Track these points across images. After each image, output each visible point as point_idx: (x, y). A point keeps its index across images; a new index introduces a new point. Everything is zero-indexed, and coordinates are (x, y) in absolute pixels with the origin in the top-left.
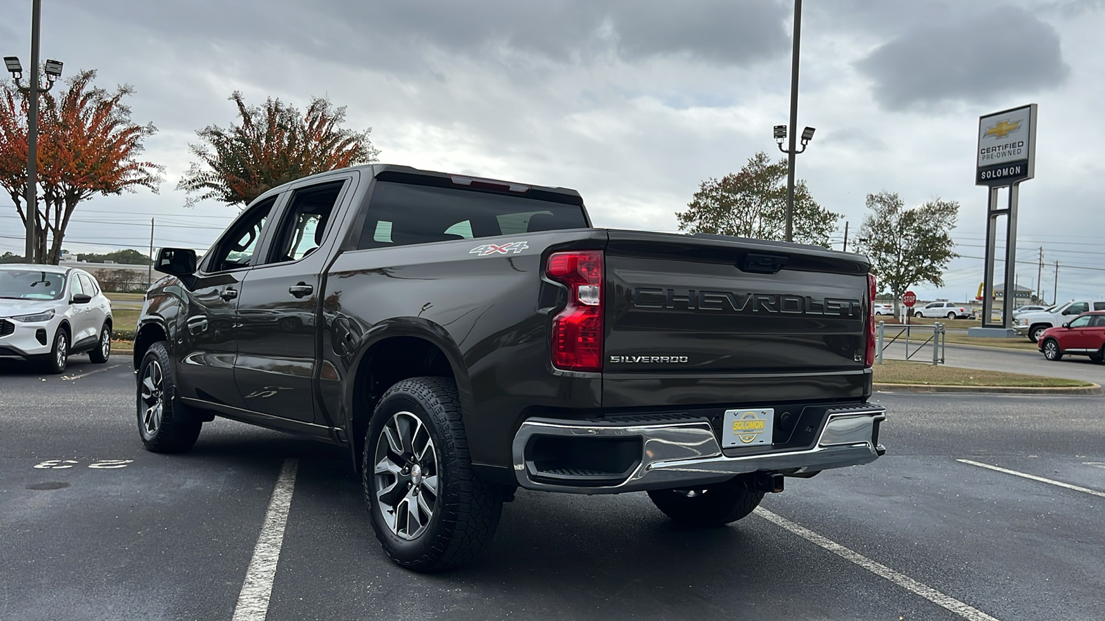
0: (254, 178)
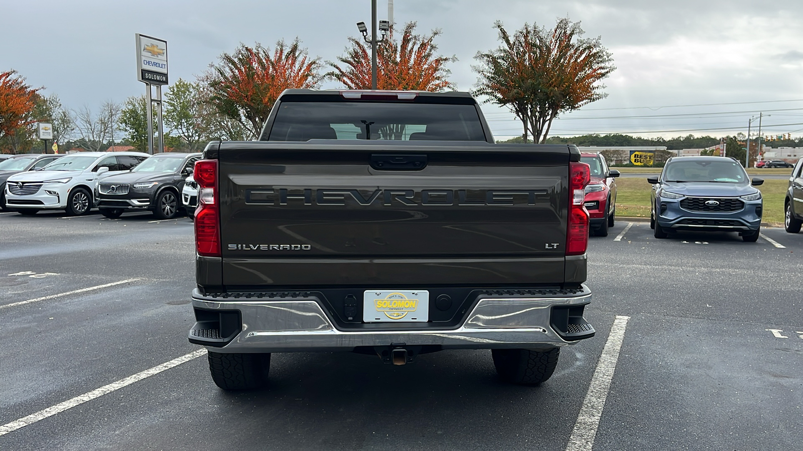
0: (510, 85)
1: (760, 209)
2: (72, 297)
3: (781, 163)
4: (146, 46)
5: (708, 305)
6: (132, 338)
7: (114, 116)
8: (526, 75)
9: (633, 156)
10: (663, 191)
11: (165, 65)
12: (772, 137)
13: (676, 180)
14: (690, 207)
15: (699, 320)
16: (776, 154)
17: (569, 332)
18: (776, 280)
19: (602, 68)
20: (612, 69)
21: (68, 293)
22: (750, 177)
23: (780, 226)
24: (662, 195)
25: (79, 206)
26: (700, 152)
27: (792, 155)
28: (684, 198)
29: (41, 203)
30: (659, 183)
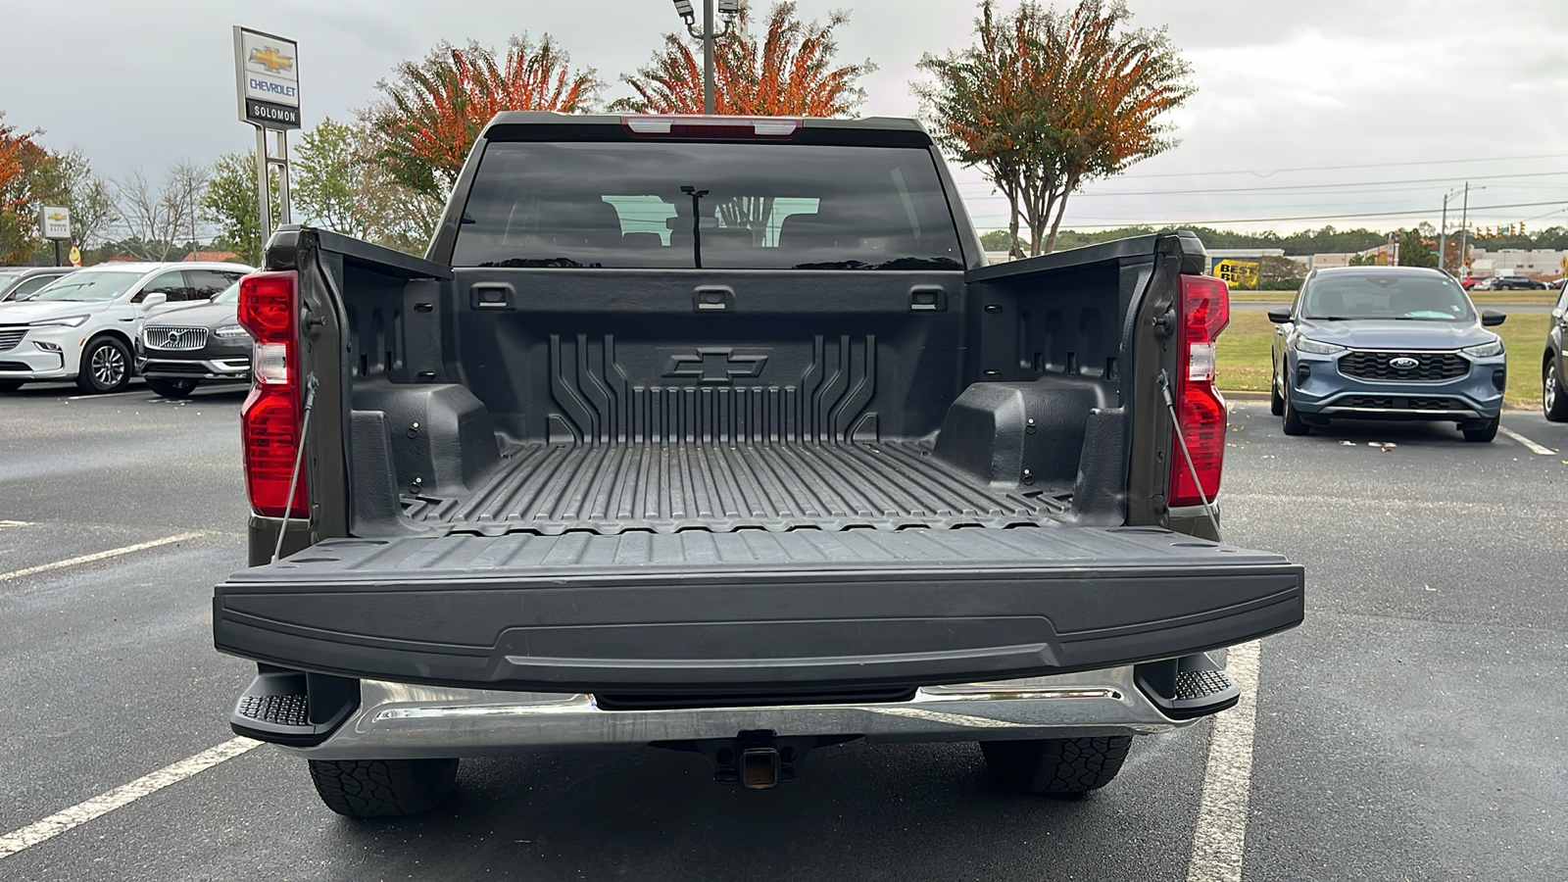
0: (985, 125)
1: (1501, 374)
2: (46, 578)
3: (1522, 280)
4: (255, 51)
5: (1427, 588)
6: (159, 680)
7: (196, 191)
8: (1018, 104)
9: (1219, 266)
10: (1302, 338)
11: (293, 89)
12: (1488, 230)
13: (1327, 316)
14: (1358, 371)
15: (1414, 624)
16: (1493, 263)
17: (1179, 696)
18: (1556, 528)
19: (1171, 90)
20: (1189, 92)
21: (40, 569)
22: (1479, 308)
23: (1529, 407)
24: (1301, 345)
25: (104, 374)
26: (1348, 260)
27: (1526, 264)
28: (1347, 352)
29: (25, 367)
30: (1292, 322)
